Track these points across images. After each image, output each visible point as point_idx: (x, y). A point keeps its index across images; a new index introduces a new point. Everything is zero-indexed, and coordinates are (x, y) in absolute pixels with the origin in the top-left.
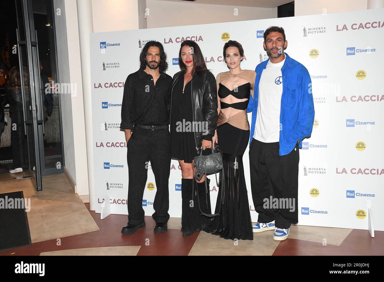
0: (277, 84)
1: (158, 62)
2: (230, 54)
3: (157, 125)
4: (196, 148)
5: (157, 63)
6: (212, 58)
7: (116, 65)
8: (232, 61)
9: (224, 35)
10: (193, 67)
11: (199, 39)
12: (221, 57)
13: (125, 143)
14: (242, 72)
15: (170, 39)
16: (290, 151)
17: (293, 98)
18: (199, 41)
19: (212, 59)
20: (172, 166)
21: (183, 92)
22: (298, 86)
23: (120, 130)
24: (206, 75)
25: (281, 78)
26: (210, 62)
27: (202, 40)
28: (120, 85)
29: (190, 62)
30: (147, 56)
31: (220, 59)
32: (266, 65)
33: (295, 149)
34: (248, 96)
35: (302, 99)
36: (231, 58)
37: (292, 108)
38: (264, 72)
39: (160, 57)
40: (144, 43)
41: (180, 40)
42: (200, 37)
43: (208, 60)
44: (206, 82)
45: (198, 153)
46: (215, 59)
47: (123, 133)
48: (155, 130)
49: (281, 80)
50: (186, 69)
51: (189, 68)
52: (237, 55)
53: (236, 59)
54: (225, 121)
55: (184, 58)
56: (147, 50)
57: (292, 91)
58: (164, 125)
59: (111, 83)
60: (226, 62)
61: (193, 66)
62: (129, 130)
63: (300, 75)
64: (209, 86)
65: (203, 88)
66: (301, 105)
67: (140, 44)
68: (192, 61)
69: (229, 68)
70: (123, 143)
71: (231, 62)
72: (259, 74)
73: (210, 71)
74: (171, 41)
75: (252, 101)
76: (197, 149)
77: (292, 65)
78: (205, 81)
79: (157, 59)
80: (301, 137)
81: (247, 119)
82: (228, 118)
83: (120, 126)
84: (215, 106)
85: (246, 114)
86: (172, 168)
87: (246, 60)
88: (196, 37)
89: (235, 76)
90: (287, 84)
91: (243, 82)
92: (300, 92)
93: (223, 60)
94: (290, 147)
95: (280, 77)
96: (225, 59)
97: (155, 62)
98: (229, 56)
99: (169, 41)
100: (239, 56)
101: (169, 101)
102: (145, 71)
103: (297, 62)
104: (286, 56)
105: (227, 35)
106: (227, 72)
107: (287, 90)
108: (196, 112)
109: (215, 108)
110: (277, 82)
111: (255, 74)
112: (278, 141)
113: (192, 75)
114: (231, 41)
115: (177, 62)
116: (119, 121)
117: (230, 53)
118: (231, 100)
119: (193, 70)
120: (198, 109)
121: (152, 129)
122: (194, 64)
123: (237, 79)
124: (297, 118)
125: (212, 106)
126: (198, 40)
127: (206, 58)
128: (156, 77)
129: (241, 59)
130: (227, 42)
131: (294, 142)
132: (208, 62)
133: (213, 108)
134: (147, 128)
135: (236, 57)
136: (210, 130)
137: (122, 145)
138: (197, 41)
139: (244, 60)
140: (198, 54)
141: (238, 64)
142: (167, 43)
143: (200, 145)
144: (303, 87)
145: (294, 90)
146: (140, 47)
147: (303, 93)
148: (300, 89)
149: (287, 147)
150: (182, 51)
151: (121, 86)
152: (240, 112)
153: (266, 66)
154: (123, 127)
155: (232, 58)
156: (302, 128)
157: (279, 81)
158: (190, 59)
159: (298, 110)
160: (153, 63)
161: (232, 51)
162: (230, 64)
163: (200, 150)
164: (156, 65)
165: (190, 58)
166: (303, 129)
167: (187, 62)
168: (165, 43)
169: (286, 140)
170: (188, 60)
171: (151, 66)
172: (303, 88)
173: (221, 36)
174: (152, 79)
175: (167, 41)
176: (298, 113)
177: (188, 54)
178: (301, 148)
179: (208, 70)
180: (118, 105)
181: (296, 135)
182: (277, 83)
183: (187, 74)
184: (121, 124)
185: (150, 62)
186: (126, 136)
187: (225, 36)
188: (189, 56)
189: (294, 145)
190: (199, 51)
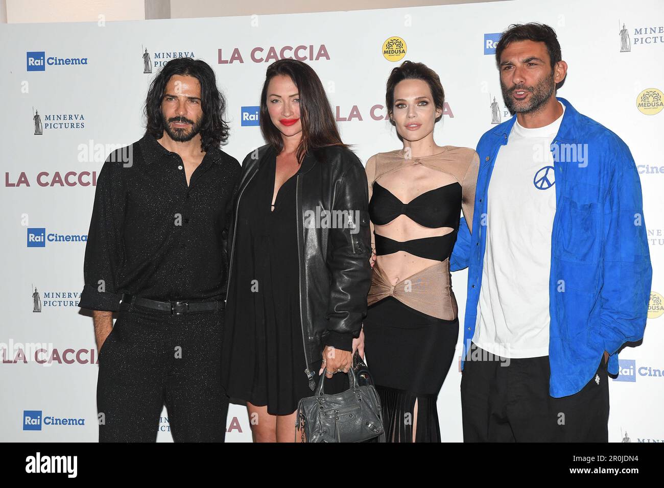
0: (541, 188)
1: (195, 121)
2: (406, 99)
3: (193, 299)
4: (307, 371)
5: (192, 123)
6: (355, 108)
7: (74, 122)
8: (411, 120)
9: (389, 45)
10: (302, 138)
11: (319, 55)
12: (381, 107)
13: (92, 351)
14: (439, 151)
15: (236, 51)
16: (582, 384)
17: (587, 229)
18: (317, 59)
19: (355, 113)
20: (232, 423)
21: (273, 208)
22: (601, 195)
23: (80, 313)
24: (339, 161)
25: (551, 171)
26: (350, 119)
27: (328, 58)
28: (85, 179)
29: (294, 121)
30: (164, 102)
31: (378, 112)
32: (507, 134)
33: (597, 379)
34: (453, 220)
35: (612, 233)
36: (409, 109)
37: (585, 257)
38: (504, 155)
39: (200, 108)
40: (158, 60)
41: (263, 55)
42: (323, 47)
43: (345, 113)
44: (340, 180)
45: (312, 385)
46: (365, 112)
47: (89, 320)
48: (184, 314)
49: (551, 177)
50: (281, 140)
51: (289, 138)
52: (427, 103)
53: (424, 114)
54: (385, 291)
55: (276, 111)
56: (165, 85)
57: (583, 207)
58: (213, 298)
59: (57, 174)
60: (394, 123)
61: (300, 135)
62: (107, 313)
63: (607, 160)
64: (347, 191)
65: (330, 197)
66: (609, 249)
67: (146, 62)
68: (298, 119)
69: (401, 138)
70: (86, 351)
71: (408, 122)
72: (487, 158)
73: (351, 148)
74: (237, 56)
75: (469, 237)
76: (309, 376)
77: (583, 133)
78: (338, 177)
79: (194, 112)
80: (614, 342)
81: (450, 288)
82: (393, 282)
83: (79, 300)
84: (364, 251)
85: (446, 272)
86: (232, 427)
87: (452, 116)
88: (311, 47)
89: (418, 162)
90: (568, 189)
91: (440, 180)
92: (607, 212)
93: (385, 116)
94: (581, 373)
95: (548, 168)
96: (392, 113)
97: (184, 120)
98: (402, 104)
99: (233, 58)
100: (432, 106)
101: (227, 230)
102: (160, 141)
103: (598, 124)
104: (564, 108)
105: (400, 44)
106: (396, 152)
107: (568, 207)
108: (310, 268)
109: (362, 256)
110: (540, 183)
111: (476, 160)
112: (547, 354)
113: (298, 158)
114: (409, 63)
115: (254, 119)
116: (78, 285)
117: (407, 96)
118: (405, 230)
119: (301, 145)
120: (313, 258)
121: (176, 311)
122: (305, 129)
123: (422, 170)
124: (600, 286)
125: (356, 249)
126: (315, 57)
127: (338, 108)
128: (193, 161)
129: (438, 115)
130: (398, 64)
131: (593, 358)
132: (344, 119)
133: (357, 256)
134: (162, 309)
135: (422, 108)
136: (350, 318)
137: (83, 356)
138: (311, 59)
139: (446, 117)
140: (315, 101)
141: (429, 129)
142: (226, 62)
143: (317, 363)
144: (616, 196)
145: (590, 207)
146: (147, 71)
147: (614, 216)
148: (607, 204)
149: (573, 373)
150: (270, 91)
151: (88, 184)
152: (428, 266)
153: (507, 136)
154: (88, 305)
155: (411, 111)
156: (616, 317)
157: (545, 178)
158: (292, 113)
159: (603, 263)
160: (180, 125)
161: (412, 90)
162: (404, 128)
163: (317, 378)
164: (189, 128)
165: (294, 111)
166: (619, 321)
167: (283, 122)
168: (221, 62)
169: (568, 353)
170: (288, 117)
171: (172, 131)
172: (616, 201)
173: (380, 47)
174: (180, 168)
175: (227, 56)
176: (603, 271)
177: (287, 101)
178: (615, 377)
179: (344, 147)
180: (75, 238)
181: (599, 337)
182: (539, 185)
183: (284, 155)
184: (83, 295)
185: (172, 120)
186: (95, 331)
187: (393, 46)
188: (289, 106)
189: (595, 365)
190: (318, 89)
